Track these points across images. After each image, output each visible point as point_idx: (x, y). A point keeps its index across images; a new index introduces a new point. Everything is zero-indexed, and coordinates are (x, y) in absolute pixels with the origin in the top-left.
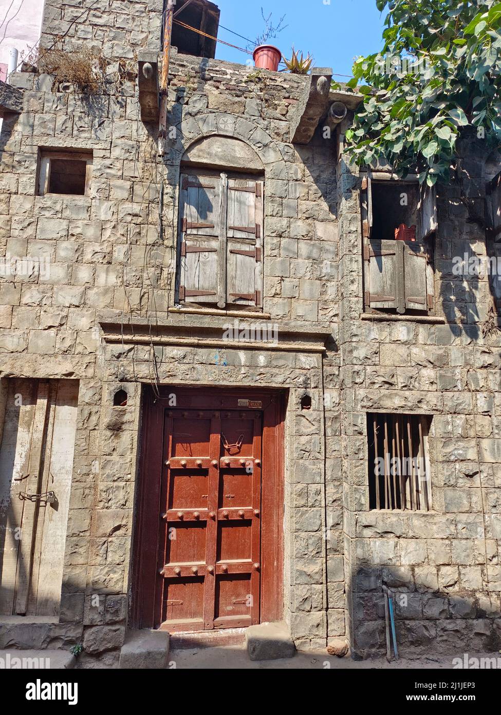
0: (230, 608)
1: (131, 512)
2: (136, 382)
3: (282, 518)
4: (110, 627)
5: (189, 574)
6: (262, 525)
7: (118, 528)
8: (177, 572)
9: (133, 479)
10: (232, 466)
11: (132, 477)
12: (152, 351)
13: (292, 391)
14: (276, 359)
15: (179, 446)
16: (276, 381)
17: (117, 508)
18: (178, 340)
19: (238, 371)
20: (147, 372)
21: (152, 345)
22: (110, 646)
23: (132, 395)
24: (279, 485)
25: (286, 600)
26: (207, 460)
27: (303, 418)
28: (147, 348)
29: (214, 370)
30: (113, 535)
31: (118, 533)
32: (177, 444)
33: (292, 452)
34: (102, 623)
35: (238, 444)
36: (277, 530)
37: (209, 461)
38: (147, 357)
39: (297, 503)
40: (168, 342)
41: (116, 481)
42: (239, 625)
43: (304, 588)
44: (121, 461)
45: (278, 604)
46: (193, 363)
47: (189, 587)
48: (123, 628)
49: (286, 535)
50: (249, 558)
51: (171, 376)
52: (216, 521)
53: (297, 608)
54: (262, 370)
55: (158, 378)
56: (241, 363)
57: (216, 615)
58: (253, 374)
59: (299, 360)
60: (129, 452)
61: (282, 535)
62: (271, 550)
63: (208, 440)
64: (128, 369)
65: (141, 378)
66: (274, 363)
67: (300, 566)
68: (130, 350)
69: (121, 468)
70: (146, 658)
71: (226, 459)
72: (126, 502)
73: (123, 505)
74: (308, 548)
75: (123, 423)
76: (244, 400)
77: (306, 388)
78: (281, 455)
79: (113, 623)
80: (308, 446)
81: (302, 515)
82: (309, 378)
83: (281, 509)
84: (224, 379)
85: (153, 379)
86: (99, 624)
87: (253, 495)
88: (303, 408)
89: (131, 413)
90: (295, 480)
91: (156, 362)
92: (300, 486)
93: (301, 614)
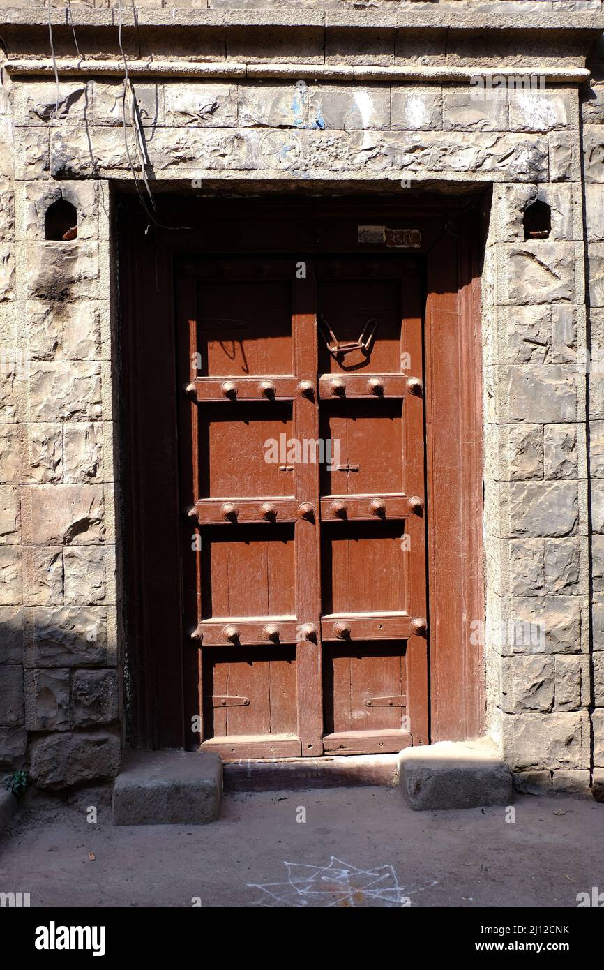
0: (359, 714)
1: (111, 492)
2: (97, 177)
3: (479, 514)
4: (86, 737)
5: (259, 639)
6: (430, 531)
7: (82, 526)
8: (231, 634)
9: (108, 414)
10: (350, 394)
11: (106, 409)
12: (130, 97)
13: (499, 190)
14: (456, 106)
15: (214, 348)
16: (457, 166)
17: (76, 481)
18: (193, 65)
19: (356, 142)
20: (122, 151)
21: (127, 81)
22: (89, 774)
23: (89, 211)
24: (469, 436)
25: (493, 695)
26: (286, 381)
27: (528, 261)
28: (116, 90)
29: (292, 143)
30: (74, 542)
31: (83, 537)
32: (210, 344)
33: (501, 347)
34: (67, 727)
35: (364, 341)
36: (466, 543)
37: (294, 383)
38: (117, 114)
39: (514, 469)
40: (169, 71)
41: (68, 418)
42: (383, 749)
43: (534, 662)
44: (76, 373)
45: (473, 704)
46: (236, 126)
47: (261, 670)
48: (115, 739)
49: (489, 553)
50: (401, 609)
51: (184, 160)
52: (318, 525)
53: (519, 703)
54: (419, 139)
55: (149, 167)
56: (360, 122)
57: (328, 728)
58: (393, 150)
59: (517, 107)
60: (94, 349)
61: (480, 552)
62: (452, 589)
63: (286, 332)
64: (73, 145)
65: (108, 168)
66: (451, 118)
67: (525, 615)
68: (74, 97)
69: (76, 387)
70: (170, 798)
71: (334, 379)
72: (95, 467)
73: (89, 474)
74: (545, 575)
75: (72, 282)
76: (373, 229)
77: (536, 182)
78: (473, 363)
79: (93, 728)
80: (543, 332)
81: (528, 499)
82: (543, 156)
83: (476, 492)
84: (318, 165)
85: (138, 170)
86: (61, 728)
87: (404, 463)
88: (528, 236)
89: (90, 255)
90: (509, 414)
91: (141, 126)
92: (523, 429)
93: (528, 717)
